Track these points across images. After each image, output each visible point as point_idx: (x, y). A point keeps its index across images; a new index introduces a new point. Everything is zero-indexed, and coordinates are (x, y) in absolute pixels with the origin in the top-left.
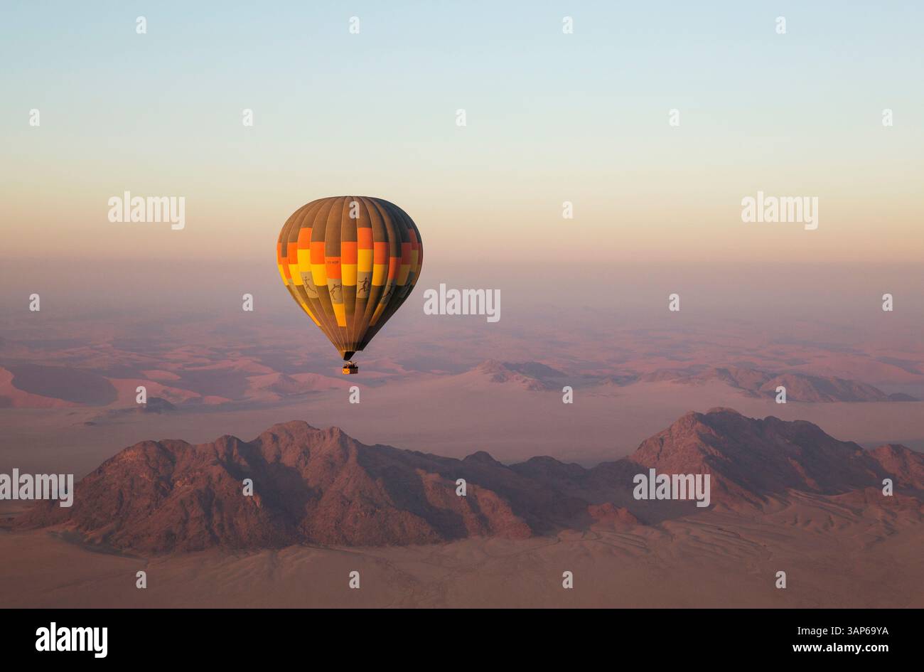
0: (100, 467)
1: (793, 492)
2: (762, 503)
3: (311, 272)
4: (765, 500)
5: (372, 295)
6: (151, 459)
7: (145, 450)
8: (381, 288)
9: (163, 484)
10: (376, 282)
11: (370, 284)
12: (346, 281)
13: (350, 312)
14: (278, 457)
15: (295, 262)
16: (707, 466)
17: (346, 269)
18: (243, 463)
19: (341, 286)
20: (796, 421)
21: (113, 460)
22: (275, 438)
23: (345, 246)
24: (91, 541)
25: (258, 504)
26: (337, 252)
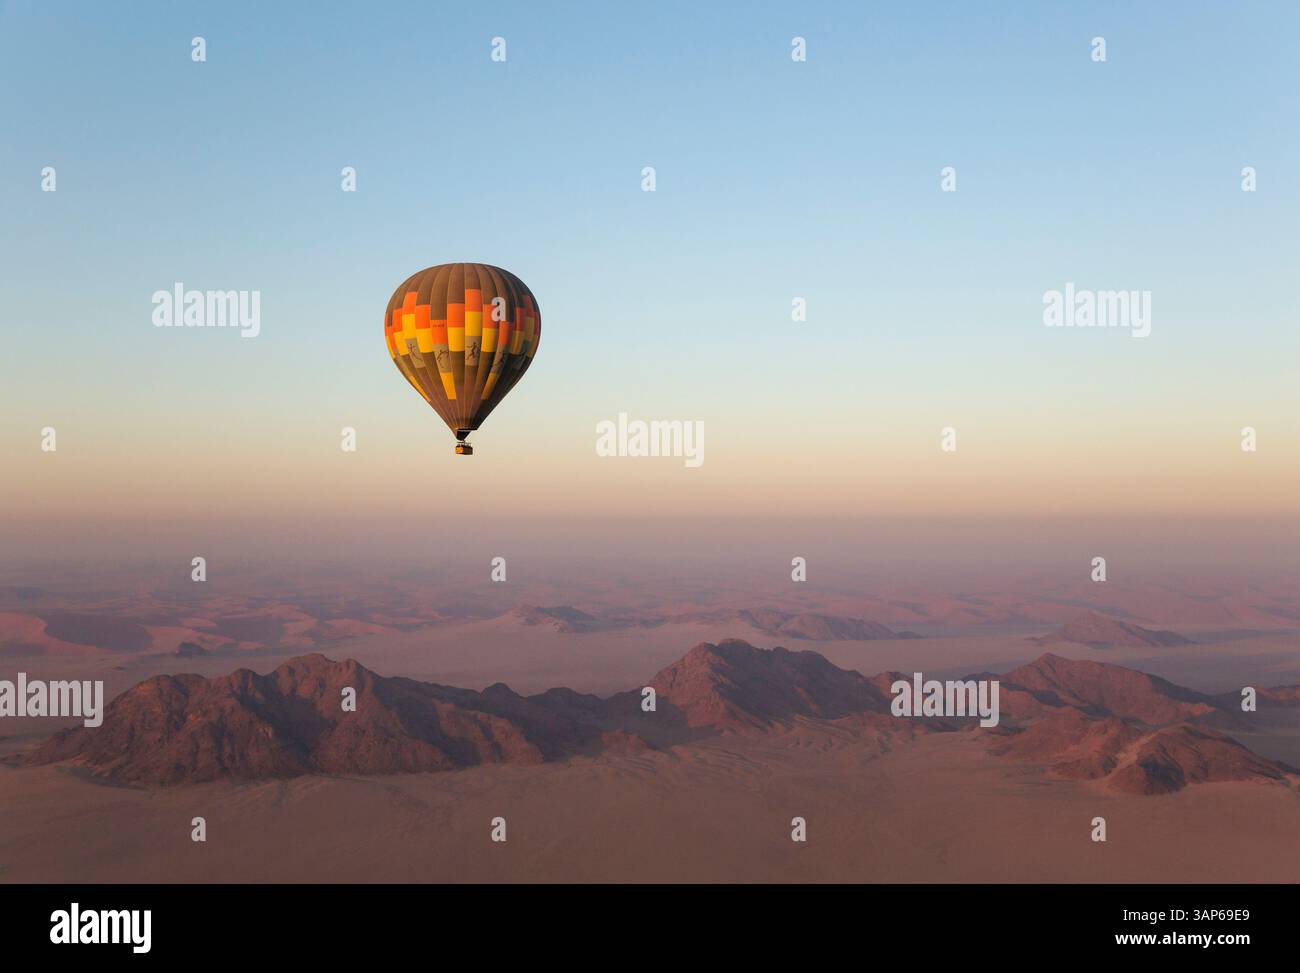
0: (114, 702)
1: (797, 717)
2: (768, 728)
3: (416, 339)
4: (772, 725)
5: (482, 364)
6: (165, 693)
7: (159, 684)
8: (492, 355)
9: (175, 717)
10: (485, 347)
11: (479, 350)
12: (453, 347)
13: (459, 381)
14: (293, 690)
15: (400, 329)
16: (717, 694)
17: (453, 333)
18: (258, 695)
19: (447, 352)
20: (803, 652)
21: (125, 695)
22: (291, 671)
23: (451, 308)
24: (100, 775)
25: (270, 735)
26: (443, 315)
